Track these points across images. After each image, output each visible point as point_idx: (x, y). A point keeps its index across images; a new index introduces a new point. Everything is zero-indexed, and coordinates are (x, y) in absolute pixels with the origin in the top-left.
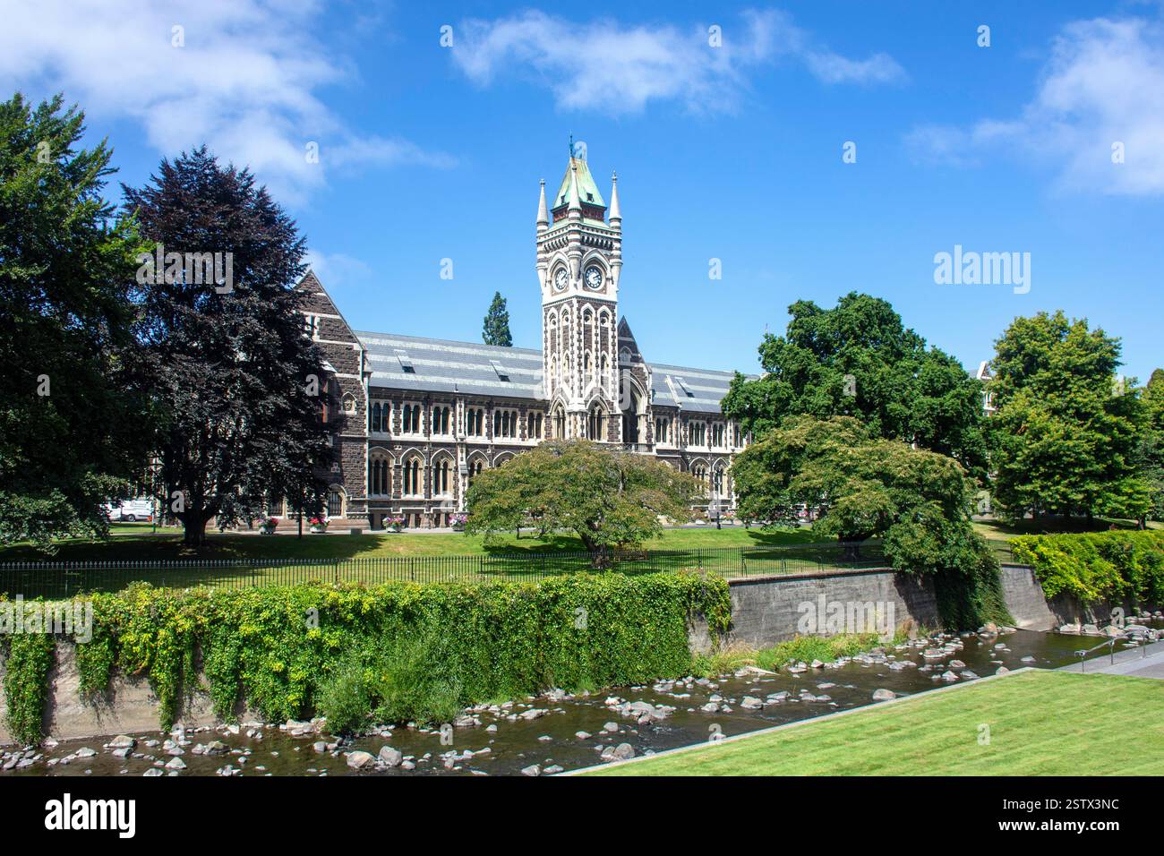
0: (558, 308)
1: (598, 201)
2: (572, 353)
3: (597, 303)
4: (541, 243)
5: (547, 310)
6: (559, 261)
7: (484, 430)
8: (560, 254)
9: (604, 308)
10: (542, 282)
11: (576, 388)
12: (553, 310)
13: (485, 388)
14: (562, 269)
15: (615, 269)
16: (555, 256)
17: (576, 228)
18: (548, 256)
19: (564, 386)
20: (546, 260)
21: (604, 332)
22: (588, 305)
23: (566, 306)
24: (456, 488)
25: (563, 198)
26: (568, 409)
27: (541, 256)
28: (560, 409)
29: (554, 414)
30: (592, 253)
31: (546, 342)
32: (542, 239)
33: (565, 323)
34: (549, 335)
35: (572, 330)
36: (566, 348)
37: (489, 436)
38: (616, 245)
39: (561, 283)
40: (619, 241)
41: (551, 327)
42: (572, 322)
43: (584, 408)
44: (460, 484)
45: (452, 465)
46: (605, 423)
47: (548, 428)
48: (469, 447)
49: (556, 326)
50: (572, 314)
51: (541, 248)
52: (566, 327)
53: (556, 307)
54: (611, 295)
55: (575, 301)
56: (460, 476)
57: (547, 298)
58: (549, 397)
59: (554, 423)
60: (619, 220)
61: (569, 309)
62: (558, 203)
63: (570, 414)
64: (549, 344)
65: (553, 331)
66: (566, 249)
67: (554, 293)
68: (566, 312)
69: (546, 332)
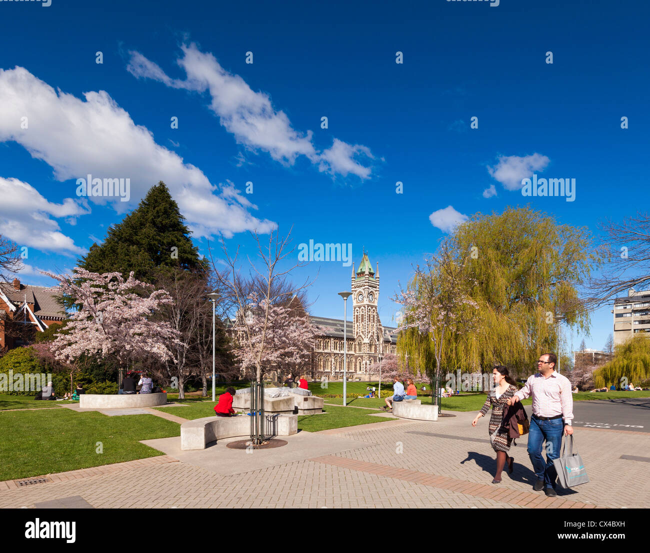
0: (360, 308)
1: (372, 271)
2: (365, 323)
3: (372, 307)
4: (353, 285)
5: (355, 308)
6: (360, 292)
7: (338, 348)
8: (361, 289)
9: (374, 308)
10: (353, 298)
11: (366, 335)
12: (357, 308)
13: (338, 334)
14: (361, 294)
15: (378, 295)
16: (359, 290)
17: (367, 281)
18: (356, 289)
19: (361, 334)
20: (356, 291)
21: (374, 316)
22: (370, 308)
23: (363, 307)
24: (331, 368)
25: (361, 269)
26: (363, 342)
27: (353, 289)
28: (360, 342)
29: (357, 343)
30: (371, 289)
31: (354, 318)
32: (354, 283)
33: (362, 313)
34: (355, 316)
35: (365, 315)
36: (362, 321)
37: (339, 350)
38: (378, 287)
39: (360, 299)
40: (378, 285)
41: (356, 314)
42: (365, 313)
43: (369, 342)
44: (333, 366)
45: (330, 360)
46: (373, 347)
47: (355, 348)
48: (335, 354)
49: (359, 314)
50: (365, 310)
51: (353, 287)
52: (363, 315)
53: (358, 307)
54: (376, 304)
55: (366, 306)
56: (332, 364)
57: (355, 304)
58: (355, 337)
59: (357, 347)
60: (379, 278)
61: (364, 308)
62: (359, 271)
63: (364, 344)
64: (355, 320)
65: (357, 316)
66: (364, 288)
67: (357, 302)
68: (363, 310)
69: (354, 315)
